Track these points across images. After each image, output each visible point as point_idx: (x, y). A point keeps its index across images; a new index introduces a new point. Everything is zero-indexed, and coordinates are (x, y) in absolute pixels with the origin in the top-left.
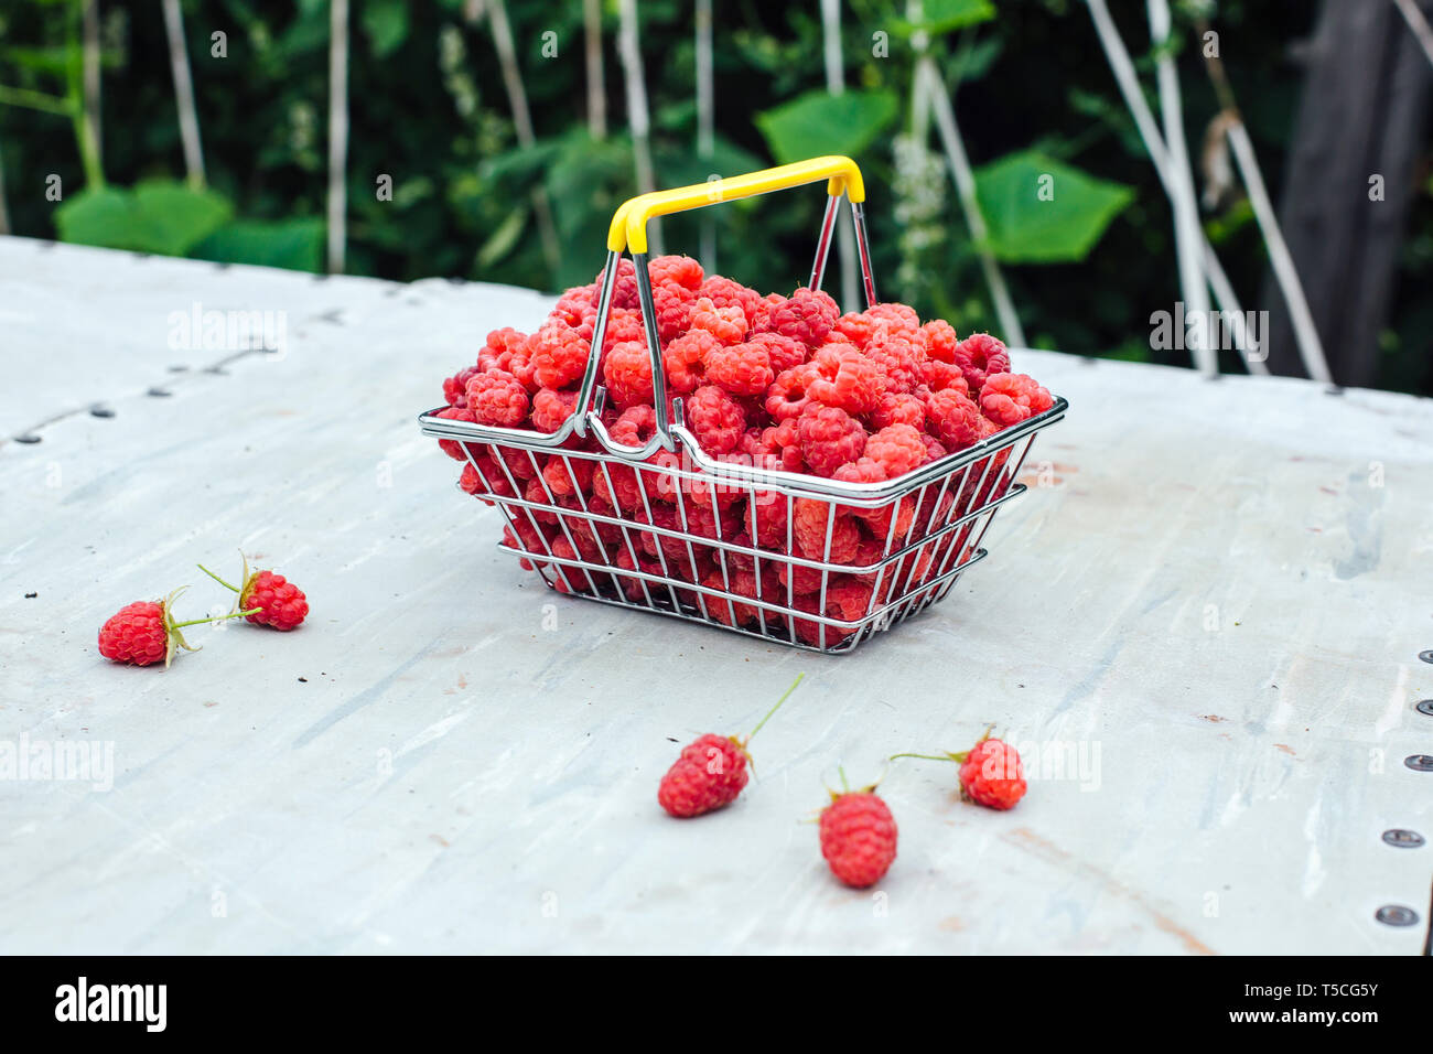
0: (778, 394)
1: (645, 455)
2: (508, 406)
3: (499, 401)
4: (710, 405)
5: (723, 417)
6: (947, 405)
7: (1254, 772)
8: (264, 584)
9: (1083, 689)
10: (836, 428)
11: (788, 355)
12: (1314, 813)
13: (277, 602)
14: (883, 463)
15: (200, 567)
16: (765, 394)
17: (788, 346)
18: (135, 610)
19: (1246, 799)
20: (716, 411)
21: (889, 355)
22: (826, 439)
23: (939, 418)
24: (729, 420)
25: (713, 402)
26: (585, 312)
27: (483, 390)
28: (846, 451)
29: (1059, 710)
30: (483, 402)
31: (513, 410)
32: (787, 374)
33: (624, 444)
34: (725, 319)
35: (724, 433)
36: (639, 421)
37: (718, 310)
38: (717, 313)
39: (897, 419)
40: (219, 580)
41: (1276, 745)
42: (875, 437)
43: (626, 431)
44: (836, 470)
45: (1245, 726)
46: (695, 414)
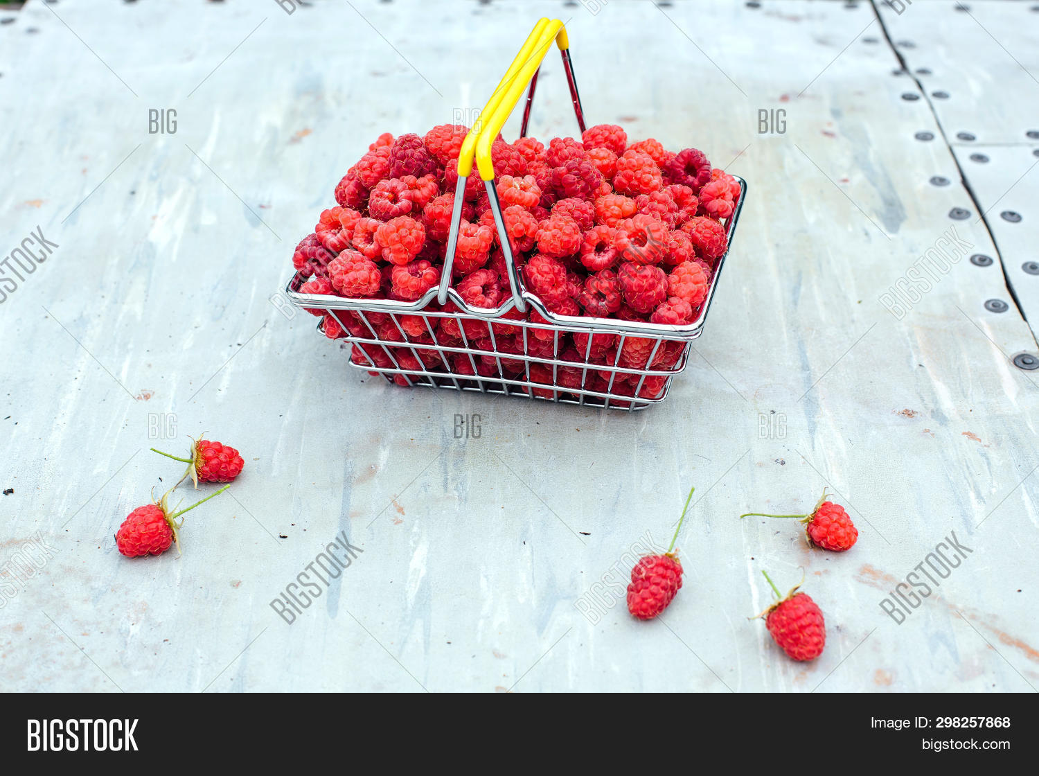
0: (590, 251)
1: (499, 314)
2: (369, 283)
3: (363, 281)
4: (545, 273)
5: (557, 279)
6: (708, 235)
8: (210, 454)
10: (652, 280)
11: (586, 215)
13: (223, 466)
14: (687, 299)
15: (154, 450)
16: (579, 254)
17: (584, 209)
18: (139, 514)
19: (979, 496)
20: (551, 276)
21: (658, 203)
22: (646, 290)
23: (704, 245)
24: (560, 279)
25: (547, 270)
26: (399, 188)
27: (346, 272)
28: (659, 294)
29: (812, 431)
30: (350, 283)
31: (374, 285)
32: (594, 234)
33: (477, 305)
34: (524, 189)
35: (559, 291)
36: (482, 283)
37: (517, 182)
38: (518, 186)
39: (683, 259)
40: (170, 457)
41: (964, 434)
42: (674, 278)
43: (475, 295)
44: (655, 311)
45: (932, 417)
46: (536, 281)
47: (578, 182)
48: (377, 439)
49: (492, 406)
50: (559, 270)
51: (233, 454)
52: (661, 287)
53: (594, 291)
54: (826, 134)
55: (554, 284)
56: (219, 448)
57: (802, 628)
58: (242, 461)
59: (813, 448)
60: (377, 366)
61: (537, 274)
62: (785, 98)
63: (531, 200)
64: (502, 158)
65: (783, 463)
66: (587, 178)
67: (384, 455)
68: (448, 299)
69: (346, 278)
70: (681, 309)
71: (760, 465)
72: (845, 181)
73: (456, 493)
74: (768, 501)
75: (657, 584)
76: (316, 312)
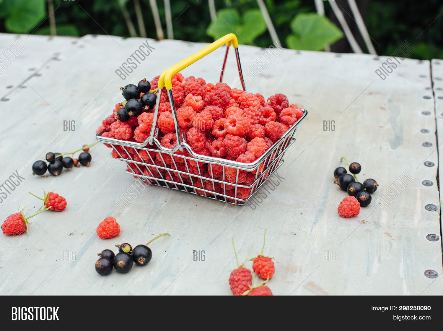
0: (216, 129)
1: (174, 151)
2: (125, 134)
3: (123, 132)
4: (194, 135)
5: (199, 139)
6: (272, 128)
7: (380, 247)
8: (52, 197)
9: (320, 212)
10: (237, 143)
11: (218, 113)
12: (402, 264)
13: (56, 203)
14: (253, 153)
15: (30, 193)
16: (212, 129)
17: (217, 110)
18: (11, 216)
19: (379, 260)
20: (196, 137)
21: (251, 111)
22: (234, 147)
23: (269, 132)
24: (201, 139)
25: (195, 134)
27: (117, 128)
28: (241, 150)
29: (314, 223)
30: (117, 133)
31: (127, 135)
32: (218, 122)
33: (166, 147)
34: (197, 101)
35: (200, 144)
36: (170, 138)
37: (195, 98)
39: (256, 136)
40: (36, 197)
41: (385, 233)
42: (250, 143)
43: (166, 143)
44: (238, 156)
45: (374, 225)
46: (189, 138)
47: (218, 100)
50: (201, 136)
51: (62, 200)
52: (241, 146)
53: (214, 146)
54: (382, 108)
55: (198, 141)
56: (57, 196)
58: (66, 204)
59: (312, 230)
60: (136, 173)
61: (190, 136)
62: (371, 94)
63: (199, 106)
65: (295, 235)
66: (223, 98)
67: (127, 209)
68: (154, 143)
69: (117, 131)
70: (248, 156)
71: (284, 234)
72: (382, 127)
73: (148, 228)
76: (109, 146)
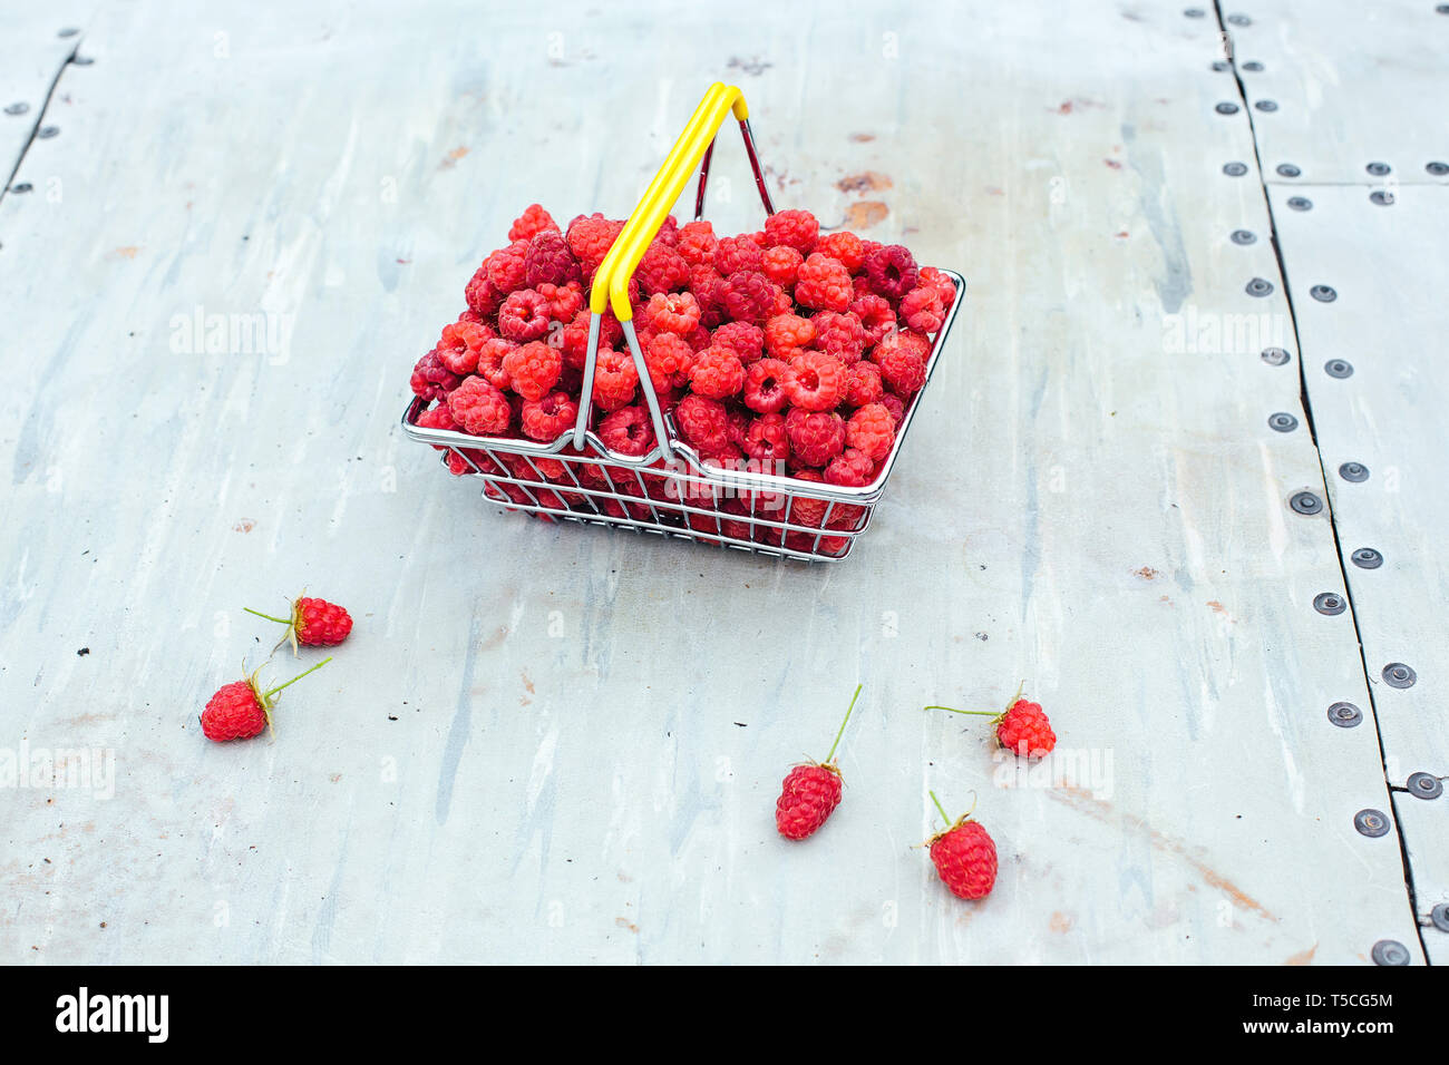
0: (755, 391)
1: (648, 462)
2: (496, 419)
3: (489, 418)
4: (700, 418)
5: (714, 425)
7: (1206, 651)
8: (312, 615)
9: (1031, 555)
10: (824, 430)
11: (752, 345)
12: (1269, 693)
13: (328, 629)
14: (868, 452)
15: (247, 610)
16: (742, 394)
17: (750, 337)
19: (1213, 690)
20: (706, 422)
22: (817, 442)
23: (894, 381)
24: (718, 424)
25: (701, 414)
27: (468, 407)
28: (834, 446)
29: (1026, 596)
30: (473, 420)
31: (502, 422)
32: (760, 368)
33: (621, 452)
34: (680, 310)
35: (717, 437)
36: (628, 423)
37: (672, 301)
38: (672, 306)
39: (867, 400)
40: (266, 617)
41: (1210, 604)
42: (853, 425)
43: (619, 438)
44: (829, 465)
45: (1175, 580)
46: (688, 427)
47: (745, 302)
48: (511, 592)
49: (650, 550)
50: (717, 414)
51: (340, 613)
52: (836, 438)
53: (758, 439)
54: (1111, 164)
55: (711, 431)
56: (324, 607)
57: (968, 864)
58: (350, 622)
59: (1024, 618)
60: (514, 502)
61: (689, 419)
62: (1066, 107)
63: (687, 325)
64: (658, 266)
65: (985, 638)
66: (756, 296)
67: (517, 613)
68: (586, 444)
69: (470, 413)
70: (858, 466)
71: (958, 640)
72: (1124, 235)
73: (596, 667)
74: (960, 689)
75: (808, 802)
76: (438, 447)
